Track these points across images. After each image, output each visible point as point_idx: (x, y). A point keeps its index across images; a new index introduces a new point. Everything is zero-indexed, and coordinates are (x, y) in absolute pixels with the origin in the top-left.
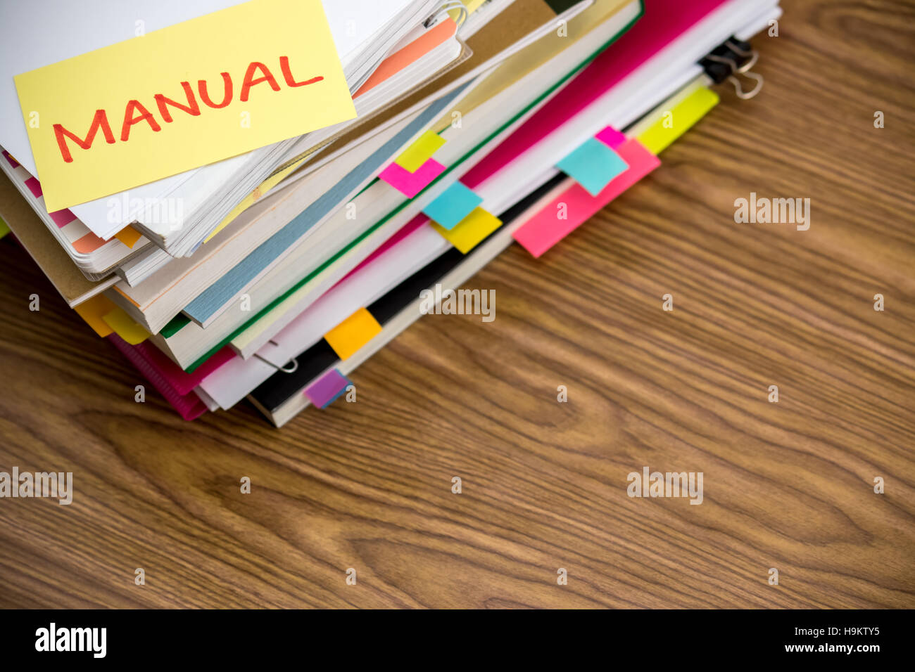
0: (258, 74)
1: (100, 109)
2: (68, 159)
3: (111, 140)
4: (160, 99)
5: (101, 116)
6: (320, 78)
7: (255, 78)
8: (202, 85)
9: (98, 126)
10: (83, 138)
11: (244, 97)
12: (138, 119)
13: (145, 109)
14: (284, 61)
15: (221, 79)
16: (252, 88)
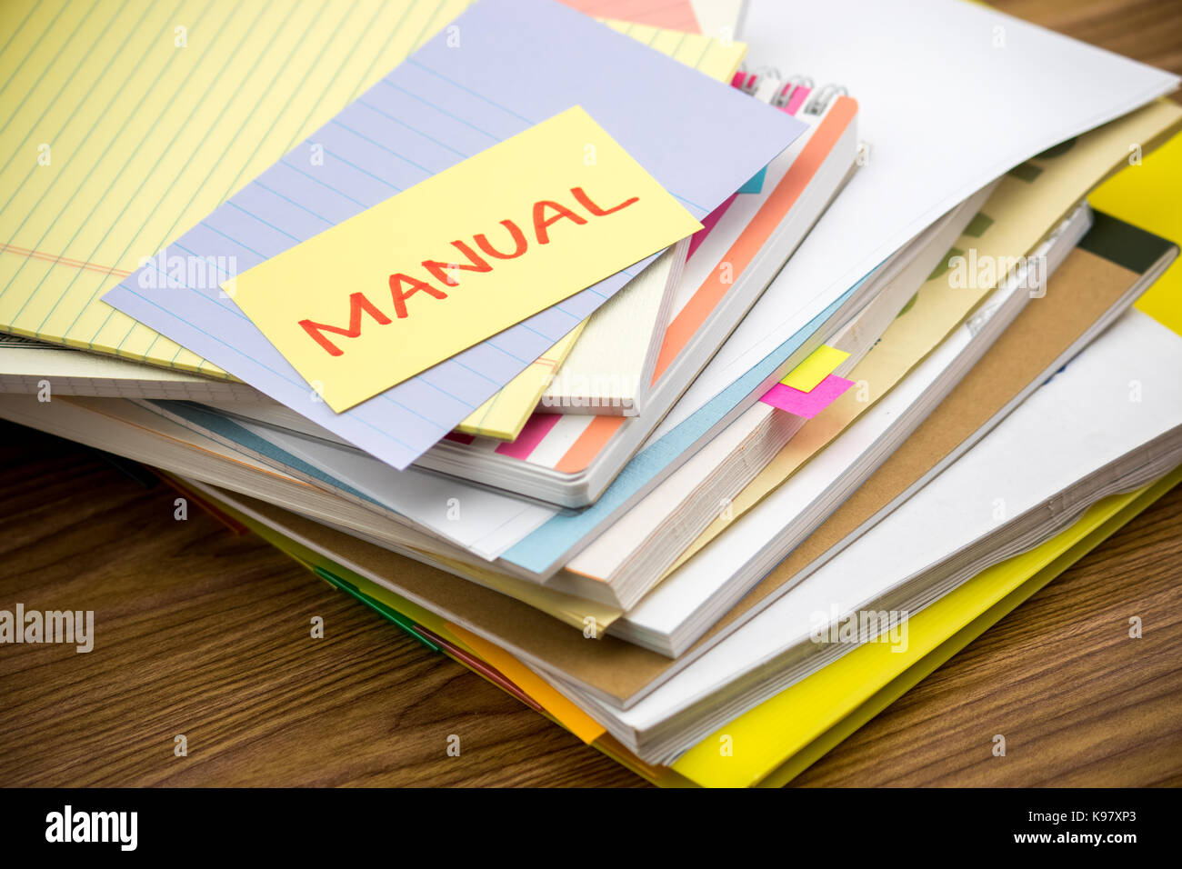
0: (549, 213)
1: (355, 292)
2: (336, 352)
3: (384, 321)
4: (431, 266)
5: (358, 301)
6: (635, 200)
7: (547, 217)
8: (480, 239)
9: (360, 311)
10: (347, 327)
11: (543, 239)
12: (410, 293)
13: (415, 280)
14: (578, 193)
15: (504, 228)
16: (549, 229)
